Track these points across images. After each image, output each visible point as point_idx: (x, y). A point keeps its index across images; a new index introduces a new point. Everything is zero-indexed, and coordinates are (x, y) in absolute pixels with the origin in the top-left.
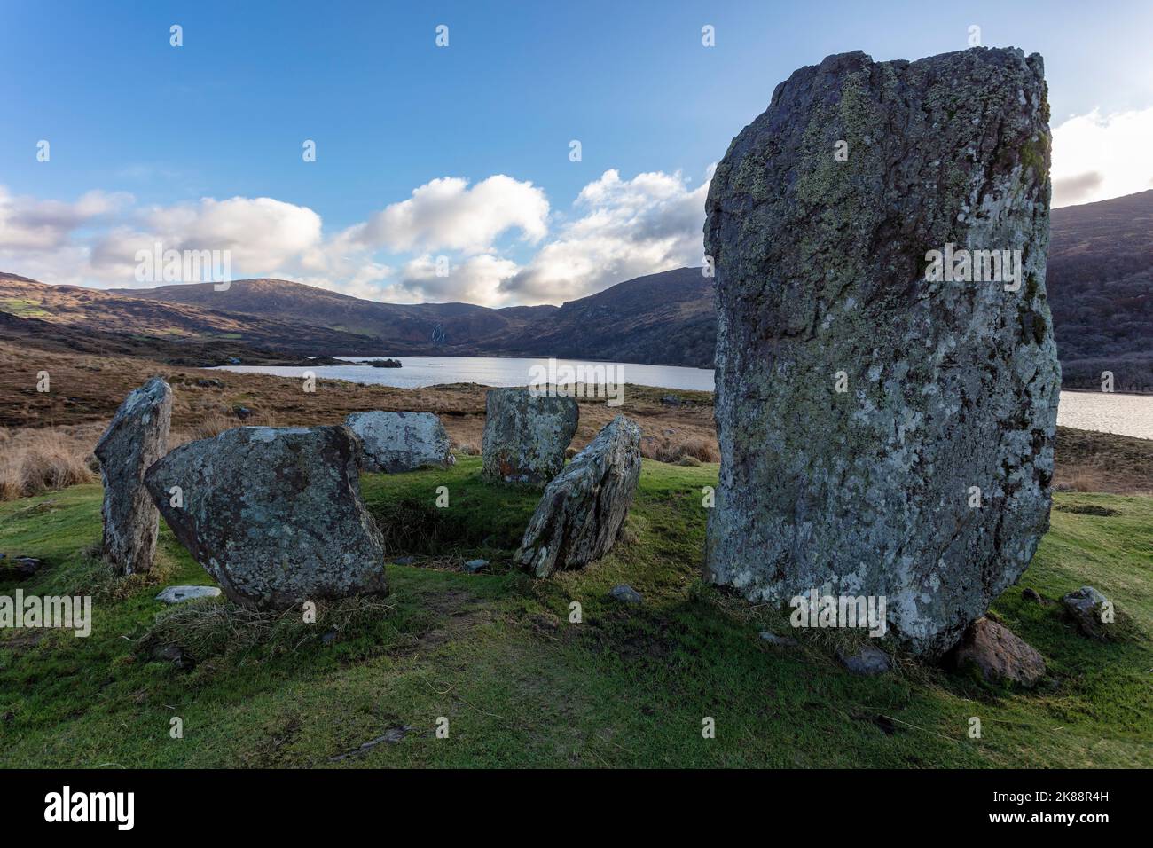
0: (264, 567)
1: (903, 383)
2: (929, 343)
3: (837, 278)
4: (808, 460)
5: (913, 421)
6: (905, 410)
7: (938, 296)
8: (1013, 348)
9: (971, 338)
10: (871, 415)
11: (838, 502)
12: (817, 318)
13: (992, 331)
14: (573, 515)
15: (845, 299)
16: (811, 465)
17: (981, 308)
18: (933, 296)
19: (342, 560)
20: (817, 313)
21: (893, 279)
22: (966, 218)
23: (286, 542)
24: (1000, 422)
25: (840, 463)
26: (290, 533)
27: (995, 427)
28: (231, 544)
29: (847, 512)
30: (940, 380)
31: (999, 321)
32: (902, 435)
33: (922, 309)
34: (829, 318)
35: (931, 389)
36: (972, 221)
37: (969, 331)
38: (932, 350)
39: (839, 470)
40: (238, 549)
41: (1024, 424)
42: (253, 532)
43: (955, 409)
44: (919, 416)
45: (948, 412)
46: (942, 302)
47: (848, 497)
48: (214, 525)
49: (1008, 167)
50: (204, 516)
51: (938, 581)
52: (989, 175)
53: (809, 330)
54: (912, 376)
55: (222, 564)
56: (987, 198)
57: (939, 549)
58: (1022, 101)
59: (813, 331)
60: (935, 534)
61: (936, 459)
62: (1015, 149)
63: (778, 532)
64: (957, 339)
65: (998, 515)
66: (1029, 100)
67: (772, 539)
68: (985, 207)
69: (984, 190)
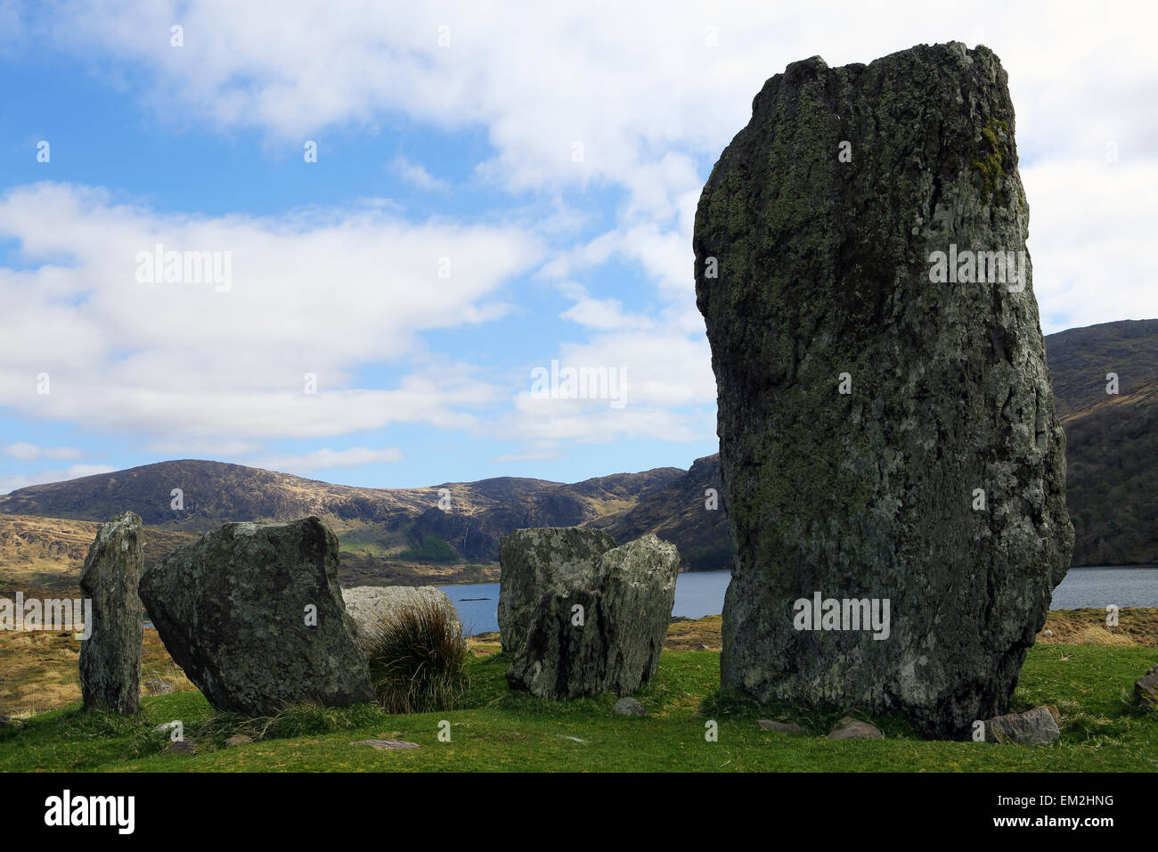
0: (254, 672)
1: (881, 420)
2: (900, 373)
3: (810, 312)
4: (804, 526)
5: (895, 461)
6: (887, 452)
7: (903, 320)
8: (982, 369)
9: (940, 362)
10: (855, 461)
11: (839, 570)
12: (797, 361)
13: (959, 352)
15: (821, 335)
16: (808, 532)
17: (944, 328)
18: (898, 319)
19: (327, 662)
20: (797, 355)
21: (857, 306)
22: (921, 231)
23: (273, 645)
24: (979, 452)
25: (834, 523)
26: (276, 633)
27: (975, 458)
28: (223, 648)
29: (849, 580)
30: (915, 413)
31: (965, 340)
32: (886, 479)
33: (891, 336)
34: (809, 357)
35: (909, 424)
36: (927, 234)
37: (936, 354)
38: (903, 380)
39: (834, 531)
40: (229, 652)
42: (243, 633)
43: (932, 443)
44: (900, 455)
45: (926, 448)
46: (908, 325)
47: (847, 562)
48: (206, 629)
49: (954, 172)
50: (196, 621)
51: (935, 640)
52: (937, 183)
53: (790, 374)
54: (888, 412)
55: (215, 674)
56: (938, 207)
57: (933, 604)
58: (960, 99)
59: (794, 376)
60: (926, 587)
61: (919, 501)
62: (958, 152)
63: (785, 617)
64: (925, 364)
65: (988, 558)
66: (966, 98)
67: (779, 625)
68: (937, 216)
69: (935, 199)
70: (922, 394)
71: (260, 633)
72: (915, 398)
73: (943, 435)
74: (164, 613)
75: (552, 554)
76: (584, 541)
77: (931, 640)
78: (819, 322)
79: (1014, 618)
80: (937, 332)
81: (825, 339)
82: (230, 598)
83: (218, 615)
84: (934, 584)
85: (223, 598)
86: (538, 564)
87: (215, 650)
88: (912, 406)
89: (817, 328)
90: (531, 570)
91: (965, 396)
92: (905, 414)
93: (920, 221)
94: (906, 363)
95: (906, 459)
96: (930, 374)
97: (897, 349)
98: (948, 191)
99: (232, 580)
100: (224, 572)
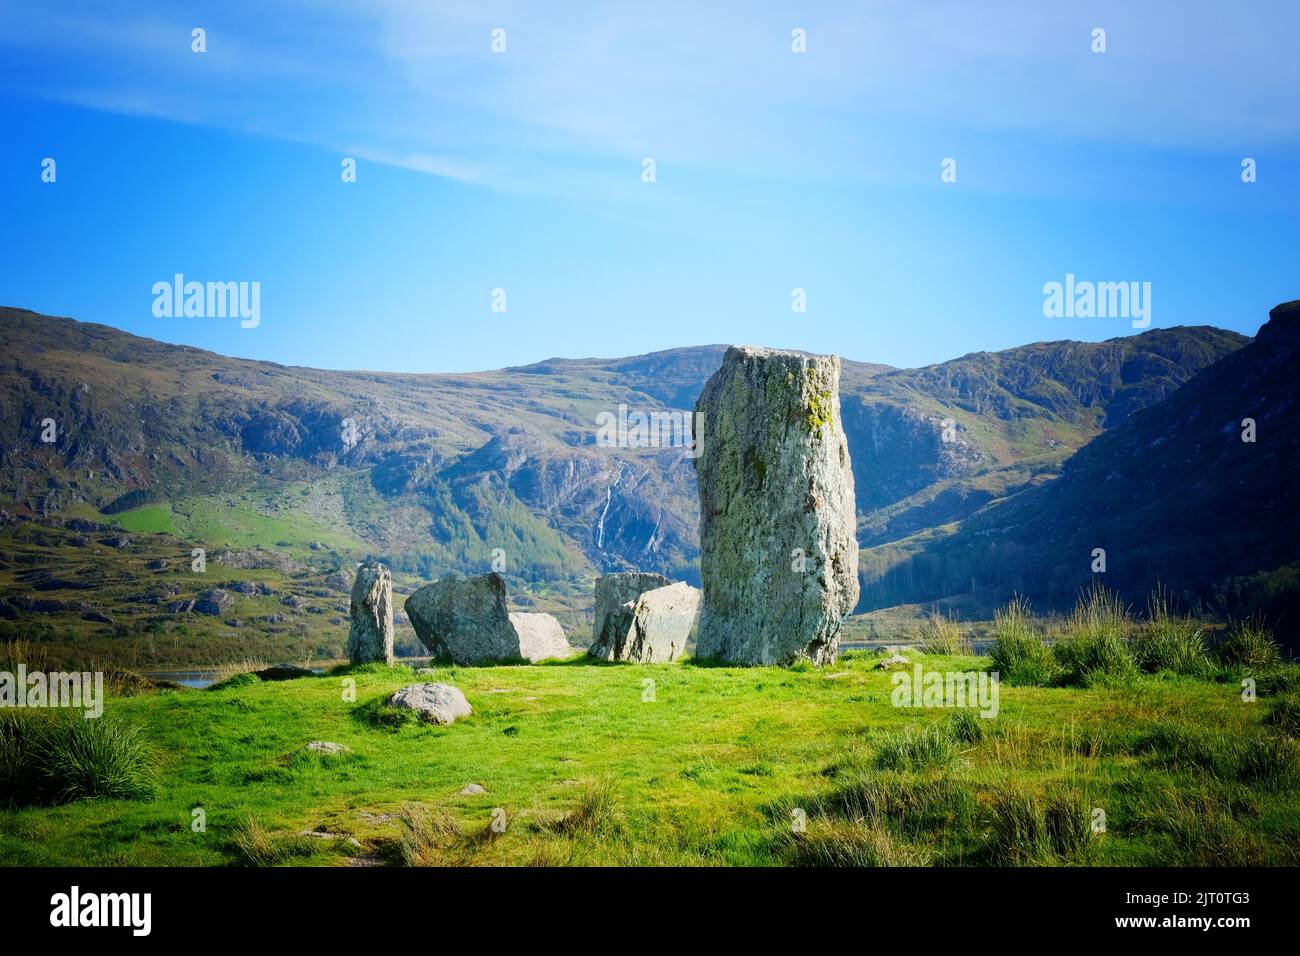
1: (760, 536)
2: (768, 515)
3: (733, 481)
4: (729, 583)
6: (762, 551)
7: (770, 491)
8: (803, 515)
9: (784, 511)
10: (750, 554)
12: (728, 504)
13: (792, 507)
15: (737, 492)
16: (731, 586)
17: (787, 495)
18: (768, 490)
20: (727, 501)
21: (753, 481)
22: (779, 450)
23: (474, 633)
25: (741, 583)
26: (476, 628)
28: (449, 634)
32: (761, 564)
33: (765, 497)
34: (732, 503)
36: (782, 451)
37: (783, 508)
38: (770, 518)
39: (741, 587)
40: (453, 637)
44: (767, 553)
46: (772, 493)
47: (745, 601)
48: (441, 625)
50: (435, 621)
52: (787, 427)
54: (763, 532)
57: (778, 622)
60: (775, 614)
68: (787, 443)
69: (786, 435)
70: (776, 525)
71: (468, 628)
72: (774, 527)
73: (784, 545)
75: (630, 592)
77: (776, 638)
78: (737, 486)
80: (784, 497)
81: (740, 495)
82: (454, 610)
83: (447, 619)
85: (450, 610)
87: (446, 636)
88: (773, 530)
89: (736, 489)
91: (794, 528)
92: (769, 533)
93: (779, 444)
94: (771, 510)
95: (769, 555)
96: (779, 516)
97: (767, 504)
98: (791, 432)
99: (455, 602)
100: (451, 598)
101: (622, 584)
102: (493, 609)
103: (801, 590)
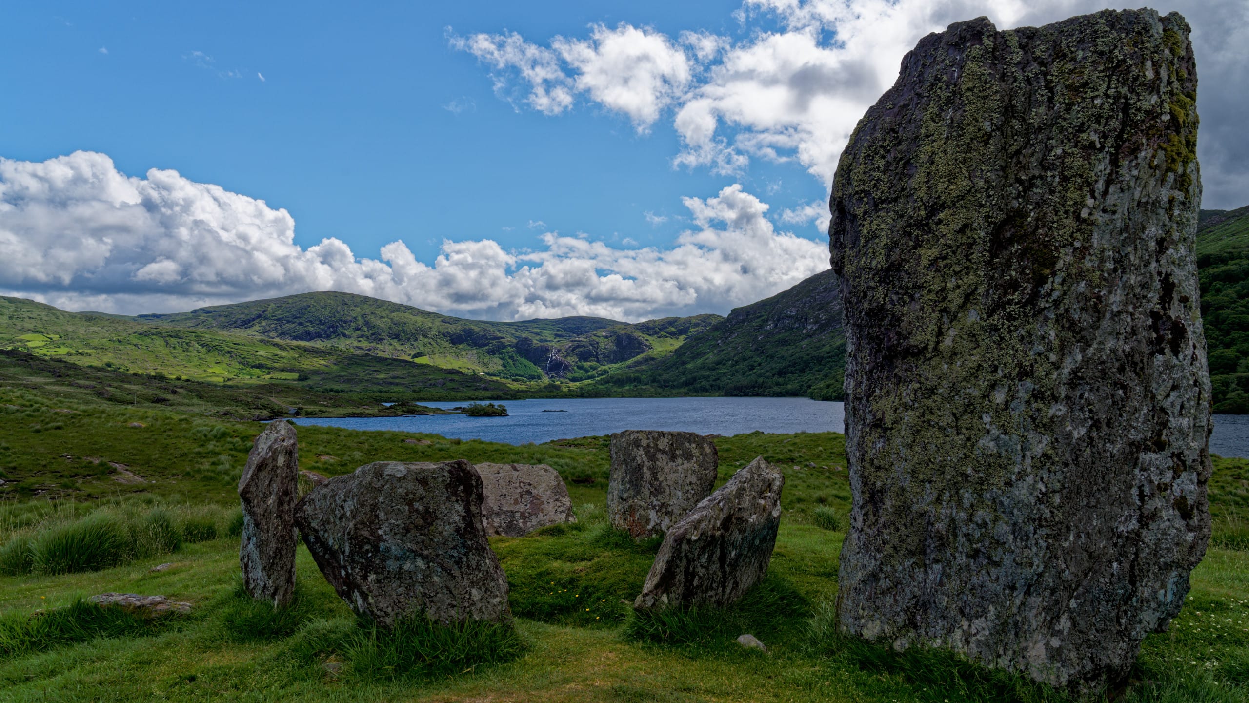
0: (402, 600)
1: (1028, 403)
2: (1053, 357)
3: (958, 287)
4: (935, 494)
5: (1040, 445)
6: (1031, 435)
7: (1062, 305)
8: (1145, 360)
9: (1099, 350)
10: (996, 439)
11: (969, 540)
12: (940, 334)
13: (1121, 342)
14: (694, 560)
15: (968, 311)
16: (938, 500)
17: (1108, 315)
18: (1057, 303)
19: (470, 595)
20: (940, 328)
21: (1014, 285)
22: (1090, 214)
23: (420, 576)
24: (1132, 444)
25: (968, 497)
26: (423, 567)
27: (1127, 450)
28: (372, 577)
29: (977, 551)
30: (1068, 398)
31: (1128, 329)
32: (1028, 461)
33: (1046, 319)
34: (952, 333)
35: (1058, 410)
36: (1098, 217)
37: (1095, 342)
38: (1057, 366)
39: (967, 504)
40: (378, 581)
41: (1160, 446)
42: (392, 565)
43: (1083, 431)
44: (1046, 439)
45: (1076, 435)
46: (1067, 311)
47: (977, 534)
48: (357, 558)
49: (1134, 151)
50: (347, 550)
51: (1069, 624)
52: (1115, 163)
53: (931, 347)
54: (1037, 396)
55: (365, 597)
56: (1112, 189)
57: (1070, 589)
58: (1150, 74)
59: (936, 349)
60: (1063, 571)
61: (1063, 487)
62: (1142, 131)
63: (907, 576)
64: (1083, 350)
65: (1133, 549)
66: (1157, 73)
67: (901, 583)
68: (1111, 200)
69: (1108, 183)
70: (1075, 380)
71: (408, 566)
72: (1068, 384)
73: (1096, 425)
74: (317, 538)
76: (687, 444)
77: (1064, 623)
78: (968, 297)
79: (1154, 610)
80: (1099, 319)
81: (972, 317)
82: (380, 532)
83: (367, 547)
84: (1073, 569)
85: (373, 533)
86: (646, 463)
87: (365, 578)
88: (1063, 392)
89: (964, 303)
90: (640, 467)
91: (1124, 387)
92: (1055, 399)
93: (1090, 202)
94: (1062, 348)
95: (1053, 444)
96: (1086, 361)
97: (1052, 333)
98: (1126, 173)
99: (382, 516)
100: (374, 507)
101: (648, 445)
102: (458, 530)
103: (1134, 524)
